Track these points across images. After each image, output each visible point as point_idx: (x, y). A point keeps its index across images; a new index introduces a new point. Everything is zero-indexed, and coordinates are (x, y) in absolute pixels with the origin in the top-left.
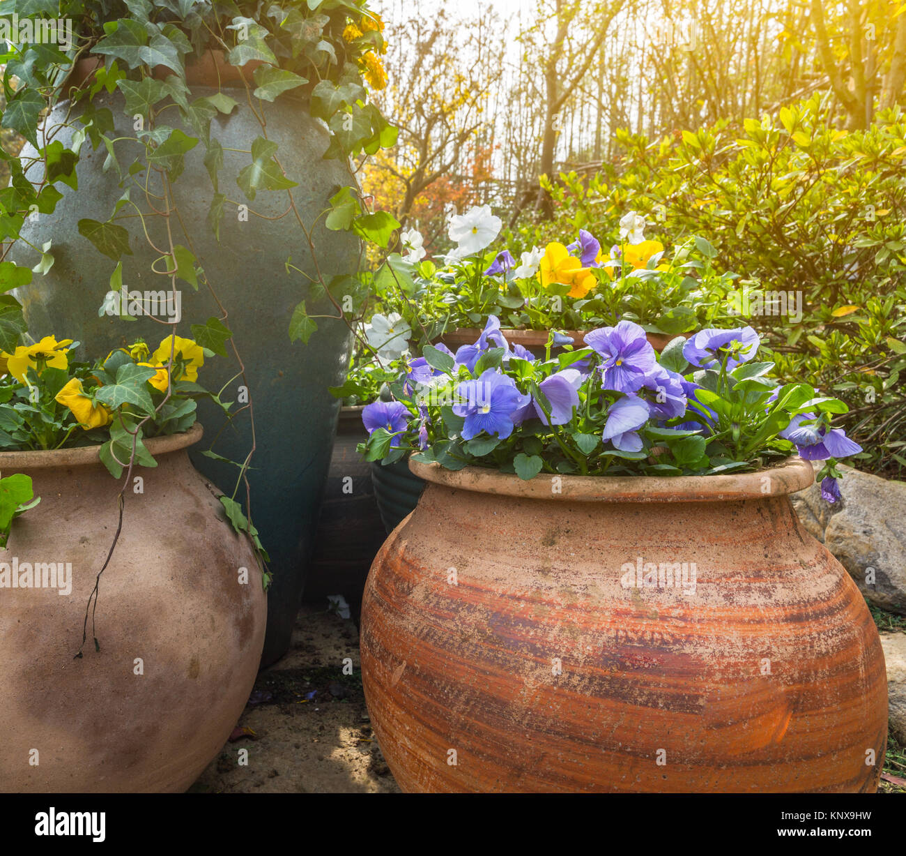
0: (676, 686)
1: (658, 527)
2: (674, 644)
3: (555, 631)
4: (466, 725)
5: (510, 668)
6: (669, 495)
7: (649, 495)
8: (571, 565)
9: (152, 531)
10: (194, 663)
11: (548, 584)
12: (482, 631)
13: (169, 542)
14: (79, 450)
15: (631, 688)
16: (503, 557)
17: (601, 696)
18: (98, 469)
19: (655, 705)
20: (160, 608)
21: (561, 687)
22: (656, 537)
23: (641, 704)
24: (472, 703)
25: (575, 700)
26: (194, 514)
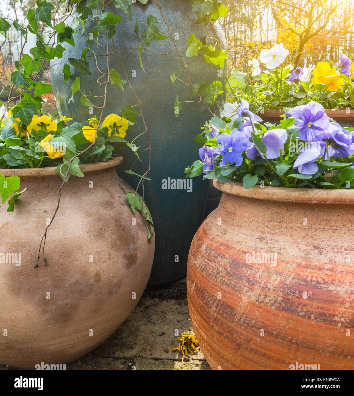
0: (322, 308)
1: (325, 218)
2: (324, 284)
3: (260, 272)
4: (217, 318)
5: (237, 290)
6: (327, 200)
7: (315, 199)
8: (275, 236)
9: (81, 209)
10: (97, 275)
11: (261, 246)
12: (226, 269)
13: (89, 214)
14: (45, 169)
15: (297, 307)
16: (243, 230)
17: (280, 310)
18: (57, 178)
19: (309, 318)
20: (80, 247)
21: (260, 303)
22: (323, 223)
23: (301, 316)
24: (219, 307)
25: (267, 311)
26: (107, 202)
